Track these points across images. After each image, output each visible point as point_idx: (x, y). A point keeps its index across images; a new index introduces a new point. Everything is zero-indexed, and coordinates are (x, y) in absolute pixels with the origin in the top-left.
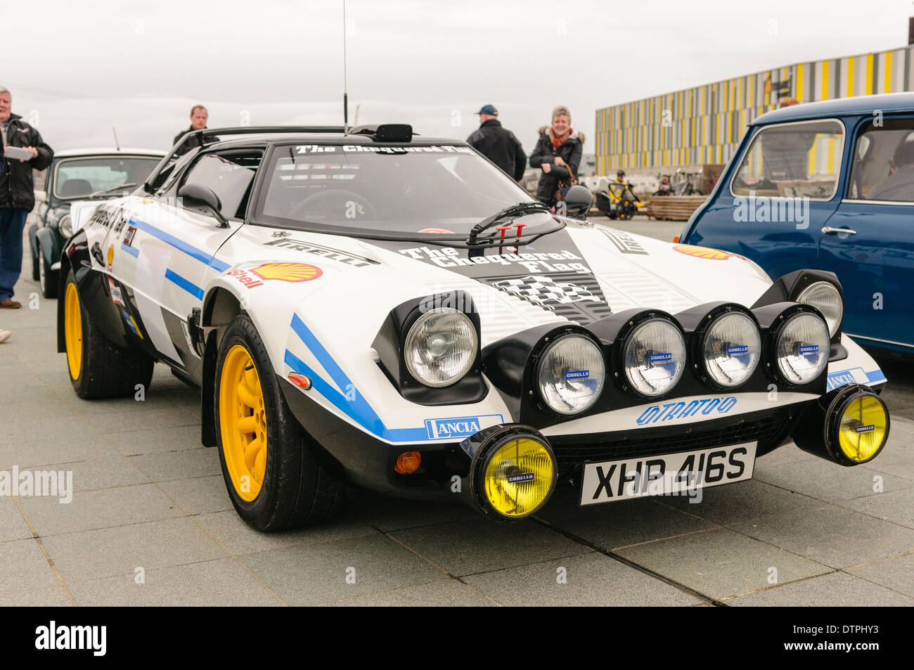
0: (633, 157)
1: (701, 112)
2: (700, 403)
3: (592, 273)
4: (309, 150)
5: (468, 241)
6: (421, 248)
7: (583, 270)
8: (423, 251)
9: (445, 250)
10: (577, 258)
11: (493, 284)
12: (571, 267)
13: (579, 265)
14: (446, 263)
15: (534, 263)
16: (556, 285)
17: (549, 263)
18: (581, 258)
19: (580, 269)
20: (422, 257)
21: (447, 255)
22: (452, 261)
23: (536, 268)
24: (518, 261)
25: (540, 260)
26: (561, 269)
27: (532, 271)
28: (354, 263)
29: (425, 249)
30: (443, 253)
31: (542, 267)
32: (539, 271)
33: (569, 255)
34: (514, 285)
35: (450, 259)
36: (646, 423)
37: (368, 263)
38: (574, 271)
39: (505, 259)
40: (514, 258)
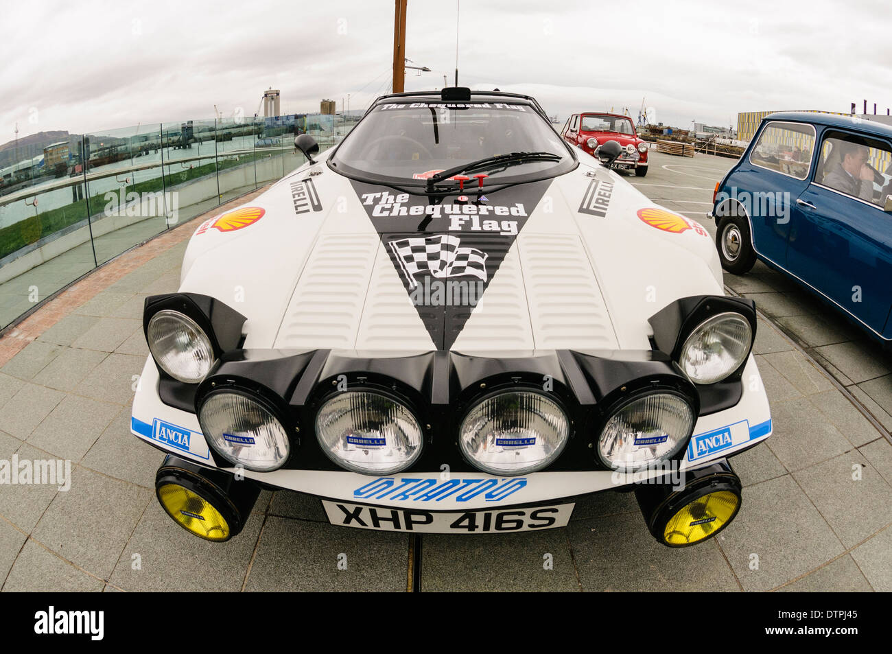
3: (516, 236)
4: (389, 107)
5: (426, 189)
6: (383, 193)
7: (510, 231)
8: (382, 196)
9: (399, 197)
10: (523, 213)
11: (390, 243)
12: (500, 226)
13: (514, 224)
14: (381, 212)
15: (467, 218)
16: (457, 249)
17: (482, 218)
18: (526, 215)
19: (509, 229)
20: (372, 203)
21: (395, 202)
22: (391, 210)
23: (460, 225)
24: (452, 214)
25: (478, 214)
26: (486, 228)
27: (450, 228)
28: (300, 209)
29: (386, 194)
30: (395, 199)
31: (469, 223)
32: (460, 228)
33: (519, 210)
34: (411, 245)
35: (392, 207)
36: (366, 497)
37: (311, 209)
38: (499, 232)
39: (442, 210)
40: (452, 210)
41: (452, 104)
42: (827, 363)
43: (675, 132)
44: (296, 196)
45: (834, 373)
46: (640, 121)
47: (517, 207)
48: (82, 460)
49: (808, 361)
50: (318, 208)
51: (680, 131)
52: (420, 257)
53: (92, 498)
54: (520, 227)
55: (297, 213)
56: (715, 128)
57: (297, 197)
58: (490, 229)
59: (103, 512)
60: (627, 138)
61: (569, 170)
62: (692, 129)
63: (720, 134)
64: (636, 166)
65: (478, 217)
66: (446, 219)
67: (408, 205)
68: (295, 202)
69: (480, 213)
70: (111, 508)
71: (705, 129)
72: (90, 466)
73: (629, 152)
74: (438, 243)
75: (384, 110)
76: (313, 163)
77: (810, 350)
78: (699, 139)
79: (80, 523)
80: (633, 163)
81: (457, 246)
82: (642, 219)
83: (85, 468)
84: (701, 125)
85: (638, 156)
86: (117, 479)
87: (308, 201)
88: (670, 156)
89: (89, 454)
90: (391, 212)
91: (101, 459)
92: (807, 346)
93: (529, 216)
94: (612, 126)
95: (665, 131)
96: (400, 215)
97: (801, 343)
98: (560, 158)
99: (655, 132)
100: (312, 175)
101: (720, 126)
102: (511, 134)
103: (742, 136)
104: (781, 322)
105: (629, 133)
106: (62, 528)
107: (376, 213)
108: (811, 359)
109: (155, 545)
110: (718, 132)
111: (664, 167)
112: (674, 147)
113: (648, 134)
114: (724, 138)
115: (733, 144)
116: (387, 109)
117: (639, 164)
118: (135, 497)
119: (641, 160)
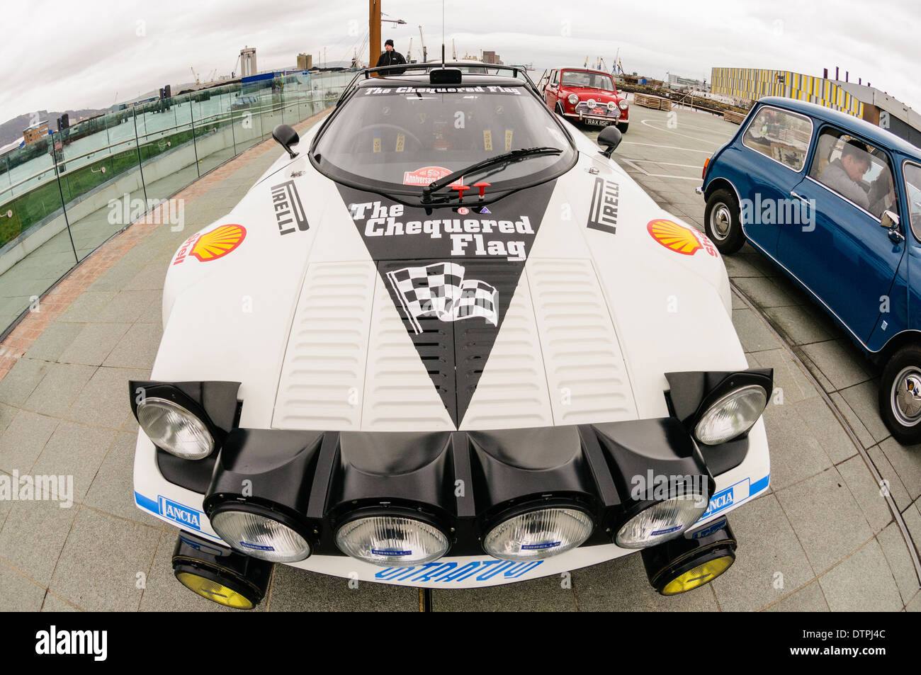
0: (725, 89)
1: (752, 79)
2: (482, 565)
3: (524, 262)
4: (373, 91)
5: (422, 199)
6: (375, 203)
7: (517, 256)
8: (373, 206)
9: (393, 208)
10: (529, 231)
11: (388, 274)
12: (506, 249)
13: (521, 245)
14: (375, 230)
15: (469, 238)
16: (462, 282)
17: (487, 238)
18: (533, 232)
19: (515, 253)
20: (363, 217)
21: (389, 216)
22: (385, 226)
23: (463, 248)
24: (453, 233)
25: (480, 232)
26: (492, 252)
27: (453, 253)
28: (285, 227)
29: (377, 204)
30: (388, 212)
31: (472, 245)
32: (463, 253)
33: (524, 225)
34: (412, 277)
35: (386, 222)
36: (388, 579)
37: (297, 228)
38: (505, 257)
39: (442, 226)
40: (452, 227)
41: (441, 87)
42: (812, 365)
43: (649, 82)
44: (279, 208)
45: (818, 377)
46: (615, 70)
47: (522, 221)
48: (84, 498)
49: (795, 361)
50: (304, 226)
51: (654, 82)
52: (423, 293)
53: (101, 542)
54: (528, 249)
55: (283, 233)
56: (689, 80)
57: (280, 211)
58: (495, 253)
59: (115, 557)
60: (607, 94)
61: (571, 165)
62: (666, 80)
63: (693, 86)
64: (617, 123)
65: (481, 236)
66: (446, 240)
67: (403, 220)
68: (278, 216)
69: (484, 231)
70: (121, 553)
71: (679, 80)
72: (94, 505)
73: (610, 109)
74: (441, 272)
75: (367, 95)
76: (293, 156)
77: (797, 349)
78: (673, 90)
79: (94, 571)
80: (614, 120)
81: (462, 277)
82: (653, 235)
83: (89, 508)
84: (675, 76)
85: (618, 114)
86: (122, 519)
87: (292, 215)
88: (648, 109)
89: (93, 489)
90: (385, 230)
91: (104, 496)
92: (793, 344)
93: (536, 232)
94: (592, 82)
95: (640, 81)
96: (396, 234)
97: (788, 340)
98: (561, 152)
99: (630, 83)
100: (294, 175)
101: (694, 78)
102: (501, 111)
103: (716, 89)
104: (769, 313)
105: (609, 90)
106: (77, 577)
107: (369, 232)
108: (798, 361)
109: (171, 590)
110: (691, 84)
111: (642, 122)
112: (651, 100)
113: (623, 83)
114: (698, 90)
115: (707, 97)
116: (372, 94)
117: (620, 121)
118: (144, 537)
119: (622, 117)
